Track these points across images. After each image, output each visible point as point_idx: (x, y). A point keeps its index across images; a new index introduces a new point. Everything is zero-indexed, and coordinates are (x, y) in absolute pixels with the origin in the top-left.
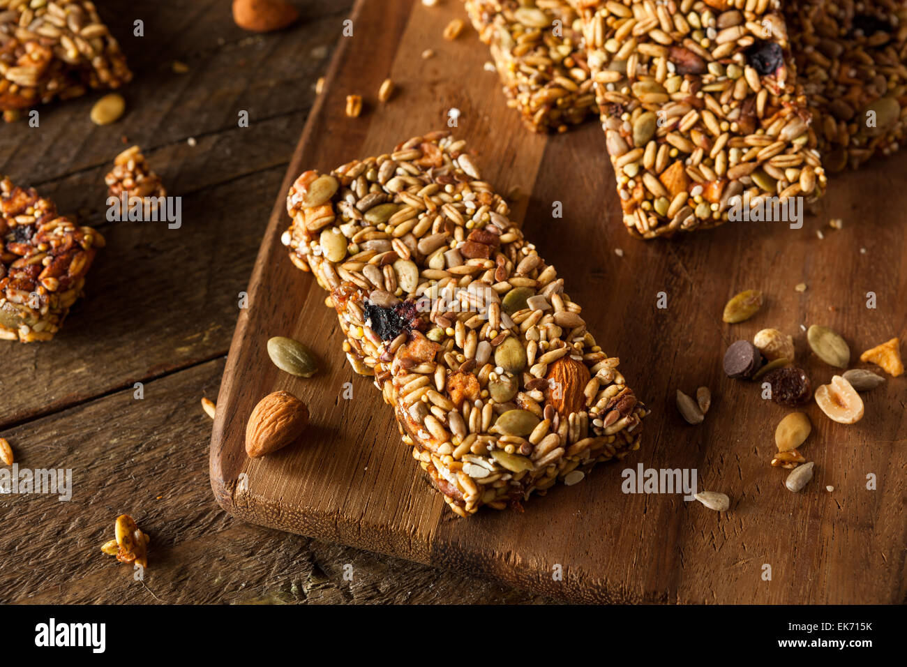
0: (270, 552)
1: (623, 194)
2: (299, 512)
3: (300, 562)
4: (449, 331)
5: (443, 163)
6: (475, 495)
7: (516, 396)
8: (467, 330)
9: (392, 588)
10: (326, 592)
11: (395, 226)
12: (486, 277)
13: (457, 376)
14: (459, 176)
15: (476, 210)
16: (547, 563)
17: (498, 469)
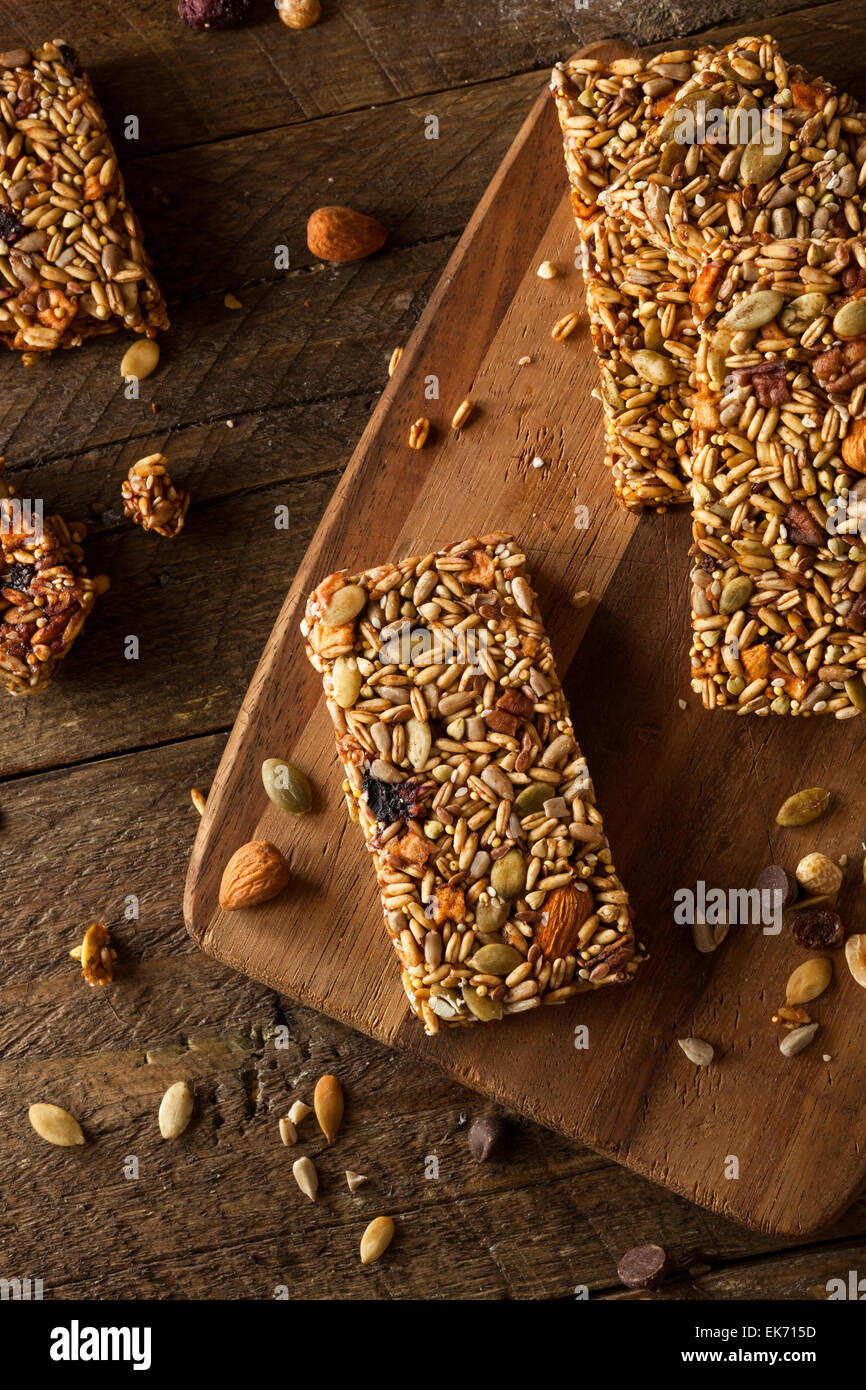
0: (236, 988)
1: (694, 662)
4: (449, 829)
5: (494, 584)
7: (504, 926)
8: (468, 832)
9: (352, 1054)
11: (420, 669)
12: (505, 762)
13: (444, 892)
14: (508, 607)
15: (516, 662)
17: (464, 1011)
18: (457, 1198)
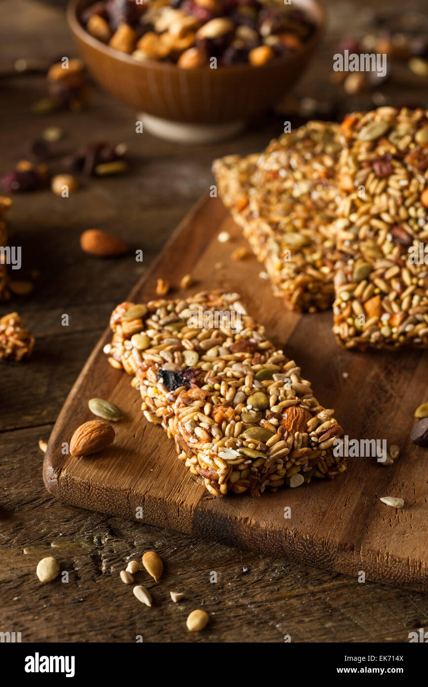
0: (80, 521)
2: (103, 488)
3: (101, 528)
4: (216, 386)
5: (222, 305)
6: (225, 469)
7: (259, 421)
8: (229, 386)
9: (164, 545)
10: (118, 543)
11: (185, 333)
12: (245, 362)
13: (219, 408)
15: (243, 330)
16: (273, 524)
17: (242, 455)
18: (249, 604)
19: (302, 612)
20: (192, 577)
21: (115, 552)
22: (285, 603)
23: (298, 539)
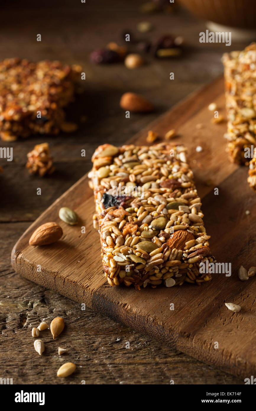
0: (26, 289)
2: (41, 270)
3: (37, 296)
4: (136, 209)
7: (152, 237)
8: (144, 210)
9: (72, 314)
10: (43, 308)
11: (135, 170)
12: (165, 195)
13: (130, 225)
16: (141, 311)
17: (129, 260)
18: (109, 364)
19: (143, 375)
20: (80, 339)
21: (38, 314)
22: (134, 367)
23: (155, 324)
